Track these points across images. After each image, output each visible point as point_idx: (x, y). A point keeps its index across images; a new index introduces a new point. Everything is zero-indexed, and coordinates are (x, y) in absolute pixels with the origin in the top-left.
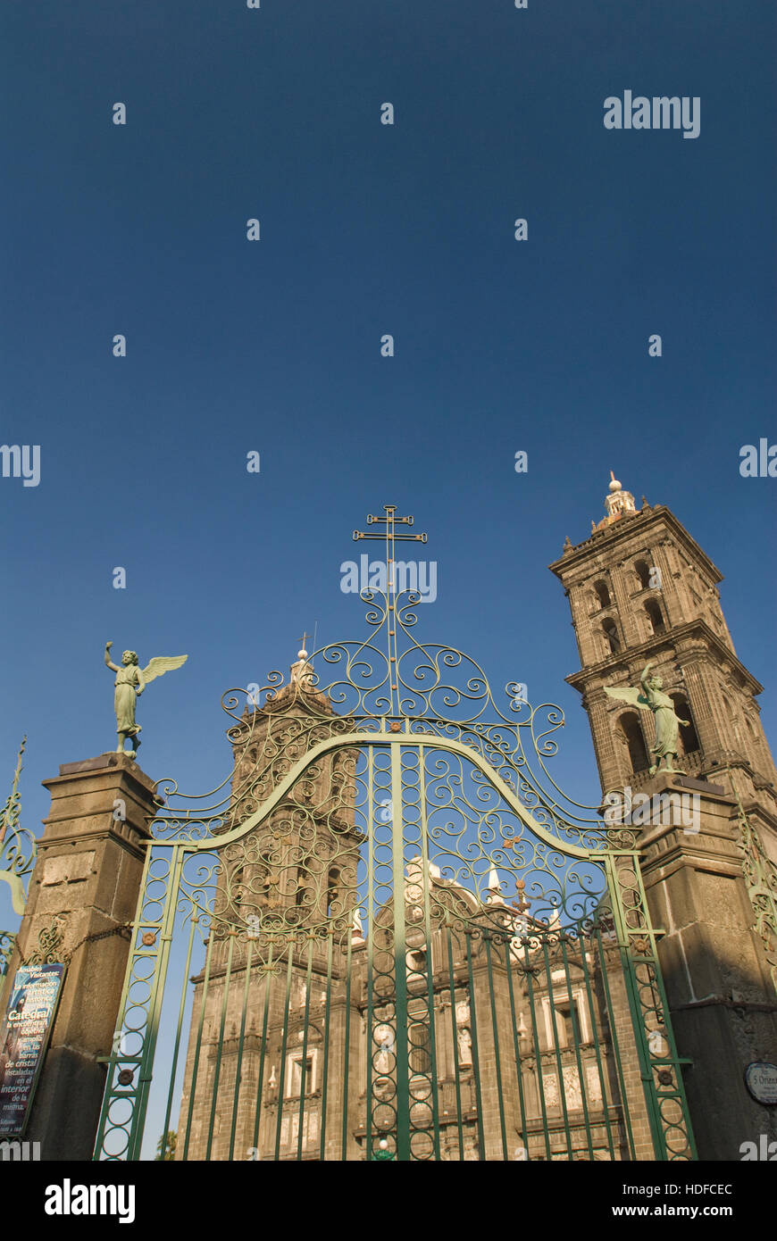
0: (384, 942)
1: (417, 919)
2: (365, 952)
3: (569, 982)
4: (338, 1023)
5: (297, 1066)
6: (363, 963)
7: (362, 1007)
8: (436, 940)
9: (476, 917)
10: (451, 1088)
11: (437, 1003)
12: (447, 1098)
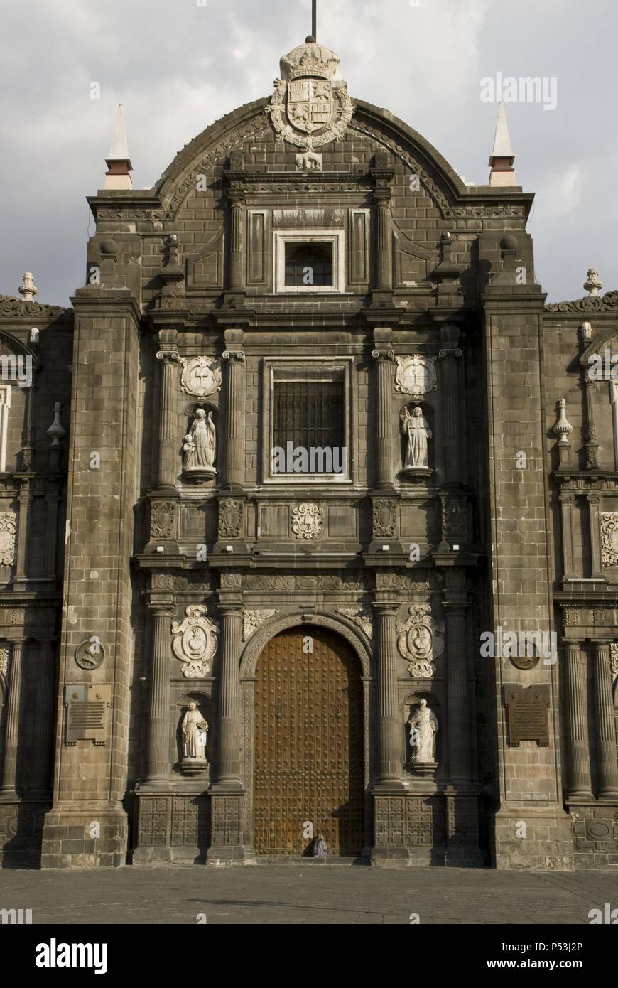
0: (209, 203)
1: (310, 175)
2: (154, 212)
4: (118, 341)
6: (146, 233)
7: (154, 321)
8: (357, 227)
9: (464, 204)
10: (391, 507)
11: (354, 349)
12: (382, 522)
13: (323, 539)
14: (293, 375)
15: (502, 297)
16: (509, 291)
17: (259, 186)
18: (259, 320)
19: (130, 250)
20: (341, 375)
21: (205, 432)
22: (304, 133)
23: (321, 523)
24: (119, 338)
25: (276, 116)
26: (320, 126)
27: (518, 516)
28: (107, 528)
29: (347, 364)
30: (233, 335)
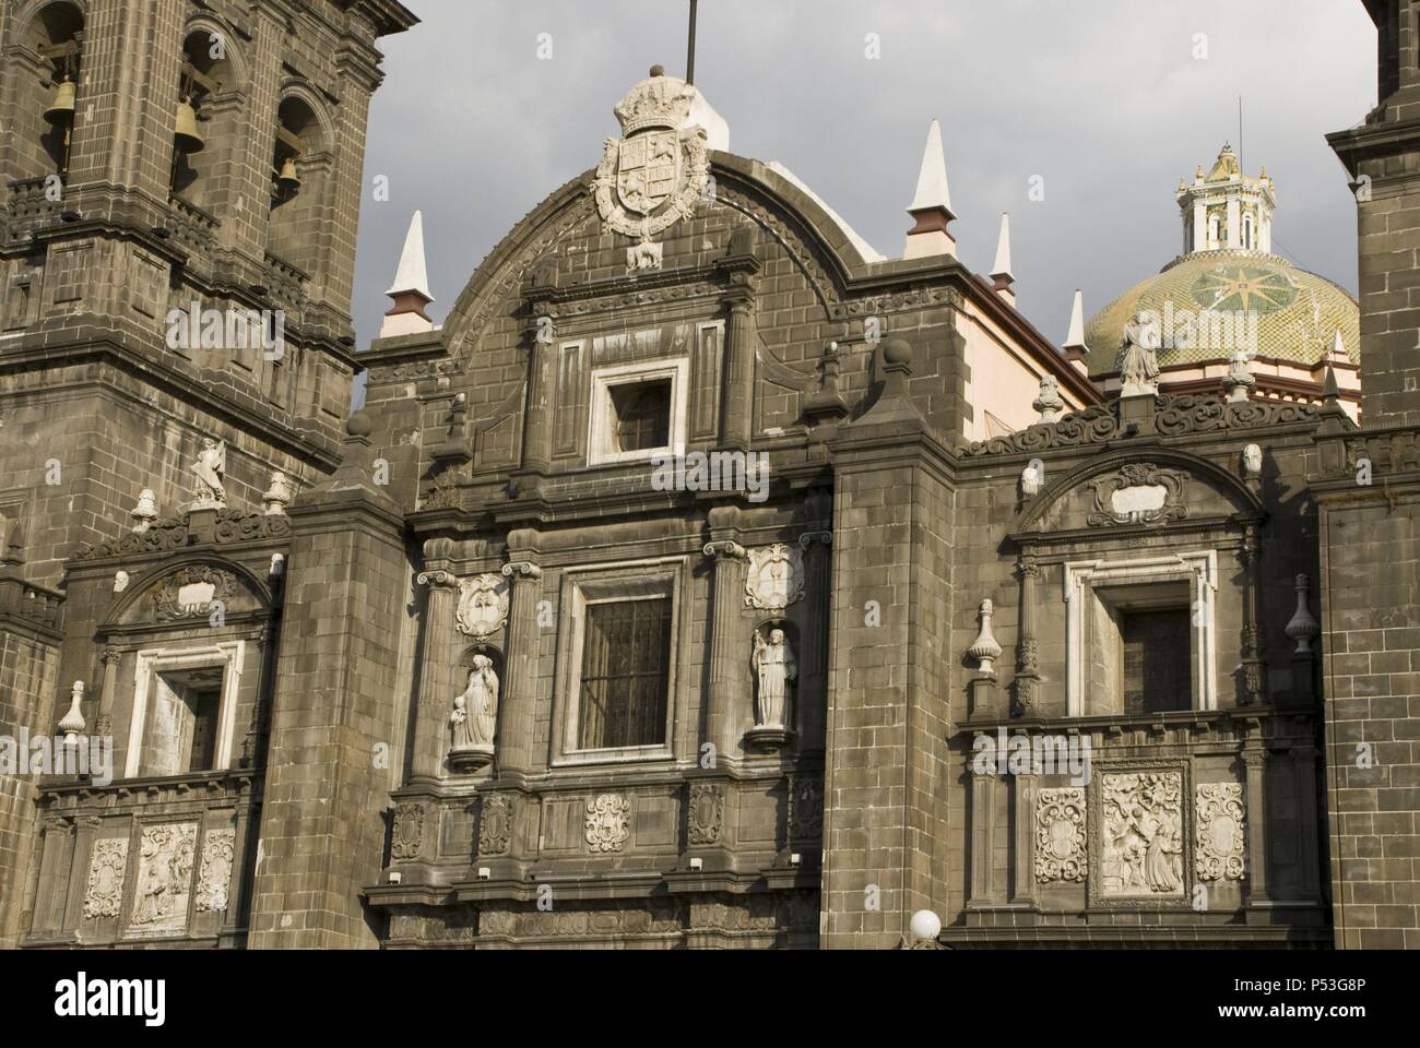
0: (510, 339)
1: (642, 278)
2: (439, 363)
3: (1175, 527)
4: (341, 566)
5: (163, 687)
6: (428, 396)
7: (417, 529)
8: (705, 351)
9: (860, 294)
10: (716, 795)
11: (689, 544)
12: (701, 820)
13: (627, 850)
14: (608, 591)
15: (859, 445)
16: (870, 433)
17: (576, 305)
18: (557, 511)
19: (402, 424)
20: (668, 585)
21: (481, 690)
22: (638, 215)
23: (625, 825)
24: (344, 562)
25: (603, 196)
26: (659, 201)
27: (864, 803)
28: (307, 849)
29: (677, 568)
30: (519, 538)
